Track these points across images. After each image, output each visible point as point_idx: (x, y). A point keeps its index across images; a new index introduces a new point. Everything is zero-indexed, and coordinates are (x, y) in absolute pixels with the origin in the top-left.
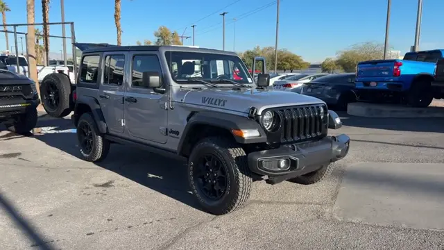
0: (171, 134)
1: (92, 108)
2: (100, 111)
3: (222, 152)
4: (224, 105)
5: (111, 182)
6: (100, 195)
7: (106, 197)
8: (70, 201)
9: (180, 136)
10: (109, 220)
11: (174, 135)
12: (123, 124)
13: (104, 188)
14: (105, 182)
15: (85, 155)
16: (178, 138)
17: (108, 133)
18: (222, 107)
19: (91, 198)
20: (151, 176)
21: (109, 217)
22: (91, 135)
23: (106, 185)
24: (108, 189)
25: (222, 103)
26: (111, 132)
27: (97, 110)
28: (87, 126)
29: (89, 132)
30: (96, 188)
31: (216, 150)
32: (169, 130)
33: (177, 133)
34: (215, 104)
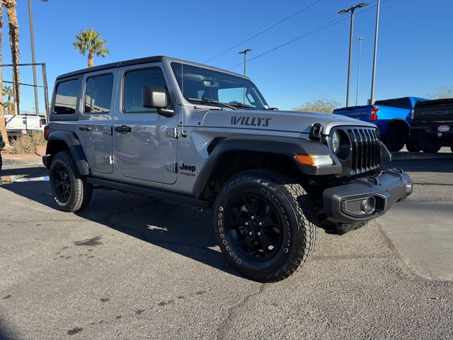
0: (184, 171)
1: (69, 145)
2: (79, 148)
3: (275, 189)
4: (267, 125)
5: (97, 238)
6: (84, 258)
7: (93, 259)
8: (40, 269)
9: (197, 172)
10: (103, 300)
11: (188, 171)
12: (111, 163)
13: (90, 248)
14: (90, 237)
15: (60, 204)
16: (194, 175)
17: (90, 175)
18: (265, 128)
19: (72, 262)
20: (152, 227)
21: (102, 295)
22: (68, 178)
23: (92, 242)
24: (95, 248)
25: (263, 122)
26: (94, 173)
27: (76, 146)
28: (63, 168)
29: (66, 175)
30: (79, 247)
31: (264, 187)
32: (180, 164)
33: (193, 169)
34: (253, 124)
